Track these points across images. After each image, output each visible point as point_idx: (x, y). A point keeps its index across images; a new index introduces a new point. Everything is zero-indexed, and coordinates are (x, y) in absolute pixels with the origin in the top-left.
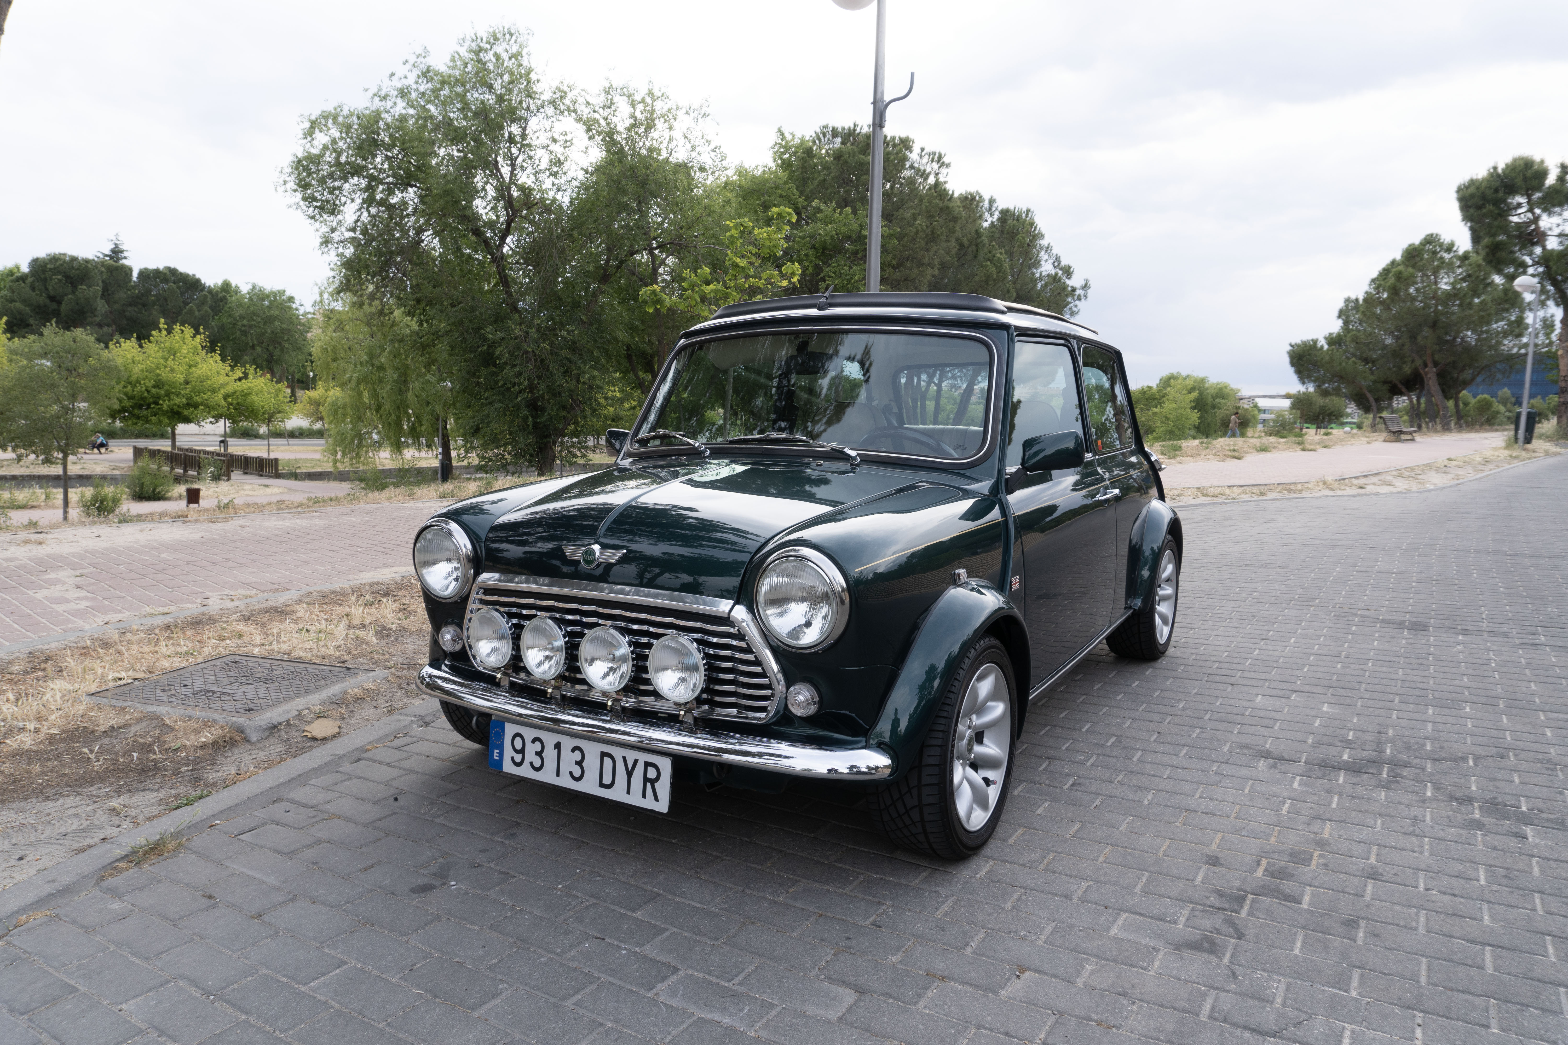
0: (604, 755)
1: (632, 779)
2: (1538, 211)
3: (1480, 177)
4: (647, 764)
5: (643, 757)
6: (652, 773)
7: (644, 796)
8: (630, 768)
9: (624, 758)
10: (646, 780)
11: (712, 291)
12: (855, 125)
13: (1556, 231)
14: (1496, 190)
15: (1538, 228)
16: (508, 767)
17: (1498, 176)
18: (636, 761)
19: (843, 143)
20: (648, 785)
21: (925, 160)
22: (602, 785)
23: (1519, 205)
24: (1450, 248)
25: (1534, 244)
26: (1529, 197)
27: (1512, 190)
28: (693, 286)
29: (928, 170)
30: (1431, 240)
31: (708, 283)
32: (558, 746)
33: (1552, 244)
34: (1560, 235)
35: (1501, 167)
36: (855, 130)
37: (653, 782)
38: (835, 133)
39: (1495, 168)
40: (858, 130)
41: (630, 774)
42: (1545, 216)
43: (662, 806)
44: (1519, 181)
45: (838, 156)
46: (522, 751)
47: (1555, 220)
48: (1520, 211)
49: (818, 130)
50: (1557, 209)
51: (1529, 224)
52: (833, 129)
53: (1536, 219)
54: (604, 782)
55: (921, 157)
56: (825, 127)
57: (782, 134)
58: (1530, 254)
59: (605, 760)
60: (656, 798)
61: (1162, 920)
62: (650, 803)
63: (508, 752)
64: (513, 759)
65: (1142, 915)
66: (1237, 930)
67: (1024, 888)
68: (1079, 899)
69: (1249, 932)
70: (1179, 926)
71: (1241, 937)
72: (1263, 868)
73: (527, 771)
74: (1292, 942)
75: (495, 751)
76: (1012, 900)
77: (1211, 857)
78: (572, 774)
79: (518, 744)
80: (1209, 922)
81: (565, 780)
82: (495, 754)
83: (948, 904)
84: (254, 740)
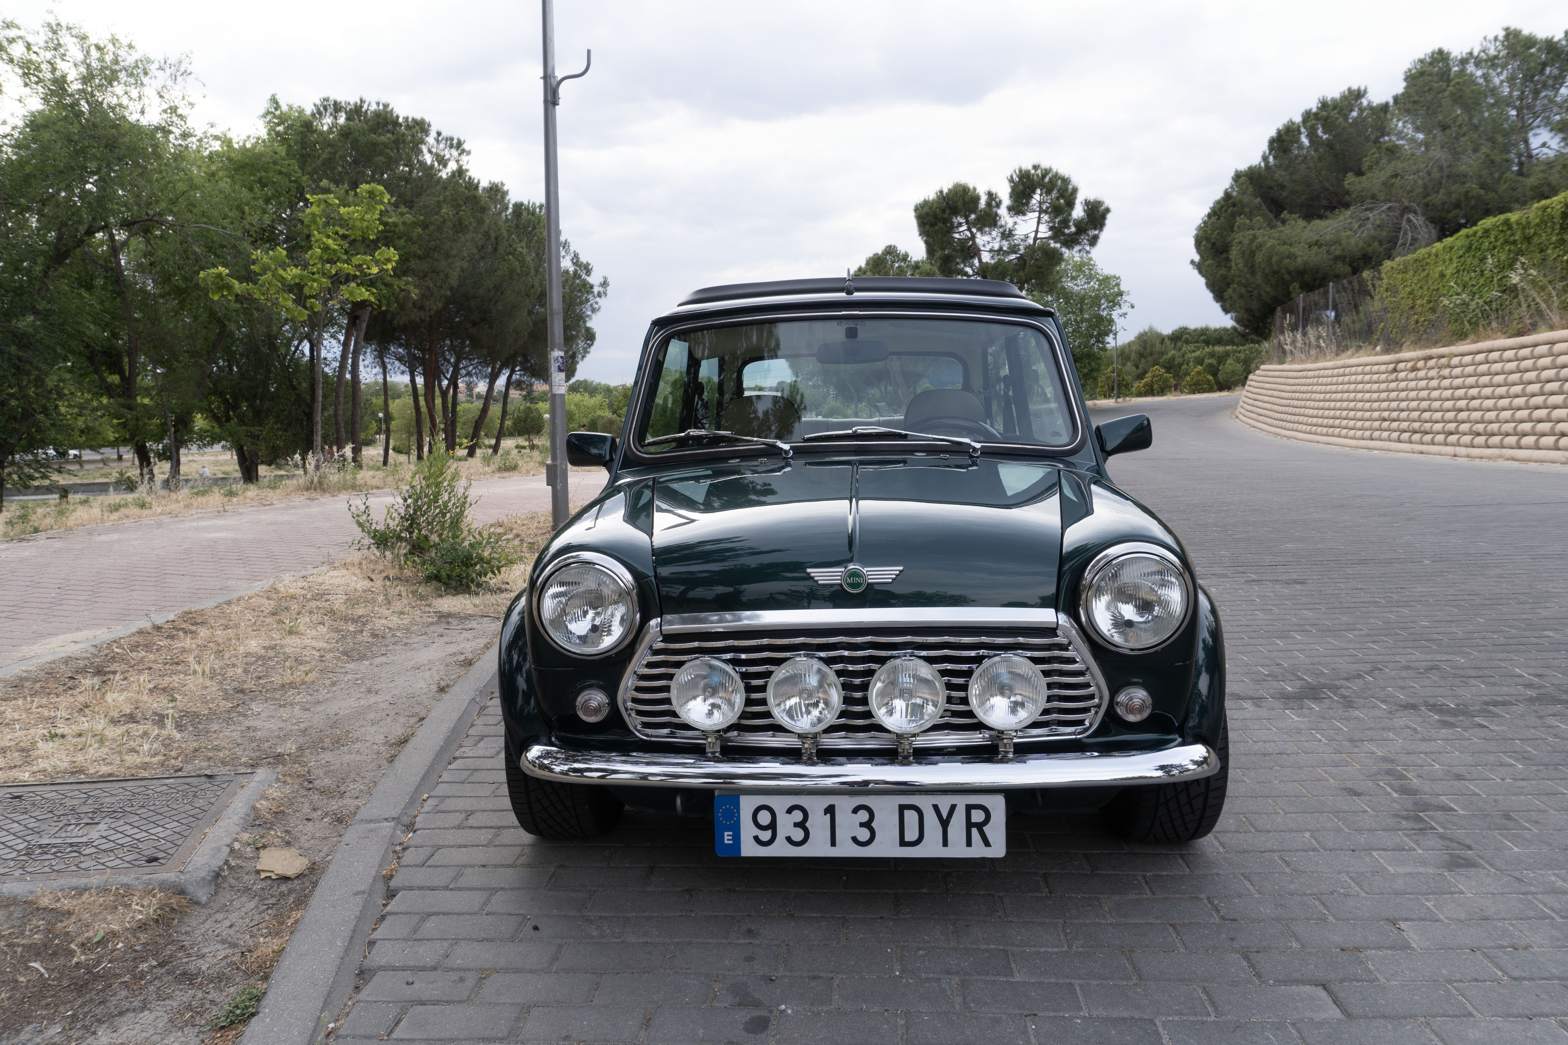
0: (902, 808)
1: (950, 829)
2: (974, 230)
3: (931, 198)
4: (969, 808)
5: (962, 802)
6: (978, 816)
7: (969, 843)
8: (945, 816)
9: (936, 808)
10: (970, 825)
11: (294, 277)
12: (362, 101)
13: (988, 248)
14: (944, 211)
15: (974, 243)
16: (749, 849)
17: (944, 198)
18: (953, 808)
19: (348, 119)
20: (974, 831)
21: (442, 146)
22: (903, 843)
23: (960, 225)
24: (905, 257)
25: (973, 257)
26: (966, 217)
27: (955, 212)
28: (265, 269)
29: (447, 156)
30: (890, 251)
31: (284, 266)
32: (830, 810)
33: (986, 257)
34: (991, 251)
35: (945, 191)
36: (361, 107)
37: (980, 826)
38: (337, 107)
39: (941, 192)
40: (365, 107)
41: (945, 823)
42: (978, 235)
43: (998, 849)
44: (960, 204)
45: (345, 133)
46: (772, 826)
47: (987, 238)
48: (961, 229)
49: (318, 102)
50: (987, 229)
51: (969, 239)
52: (335, 103)
53: (973, 237)
54: (907, 839)
55: (438, 141)
56: (326, 100)
57: (277, 103)
58: (971, 266)
59: (907, 813)
60: (987, 844)
61: (1403, 849)
62: (978, 851)
63: (748, 831)
64: (756, 838)
65: (1384, 850)
66: (1459, 843)
67: (1273, 851)
68: (1325, 849)
69: (1468, 842)
70: (1420, 851)
71: (1470, 848)
72: (1388, 789)
73: (780, 849)
74: (1501, 842)
75: (726, 833)
76: (1284, 865)
77: (1345, 789)
78: (855, 840)
79: (764, 818)
80: (1432, 842)
81: (846, 850)
82: (726, 838)
83: (1247, 883)
84: (204, 899)
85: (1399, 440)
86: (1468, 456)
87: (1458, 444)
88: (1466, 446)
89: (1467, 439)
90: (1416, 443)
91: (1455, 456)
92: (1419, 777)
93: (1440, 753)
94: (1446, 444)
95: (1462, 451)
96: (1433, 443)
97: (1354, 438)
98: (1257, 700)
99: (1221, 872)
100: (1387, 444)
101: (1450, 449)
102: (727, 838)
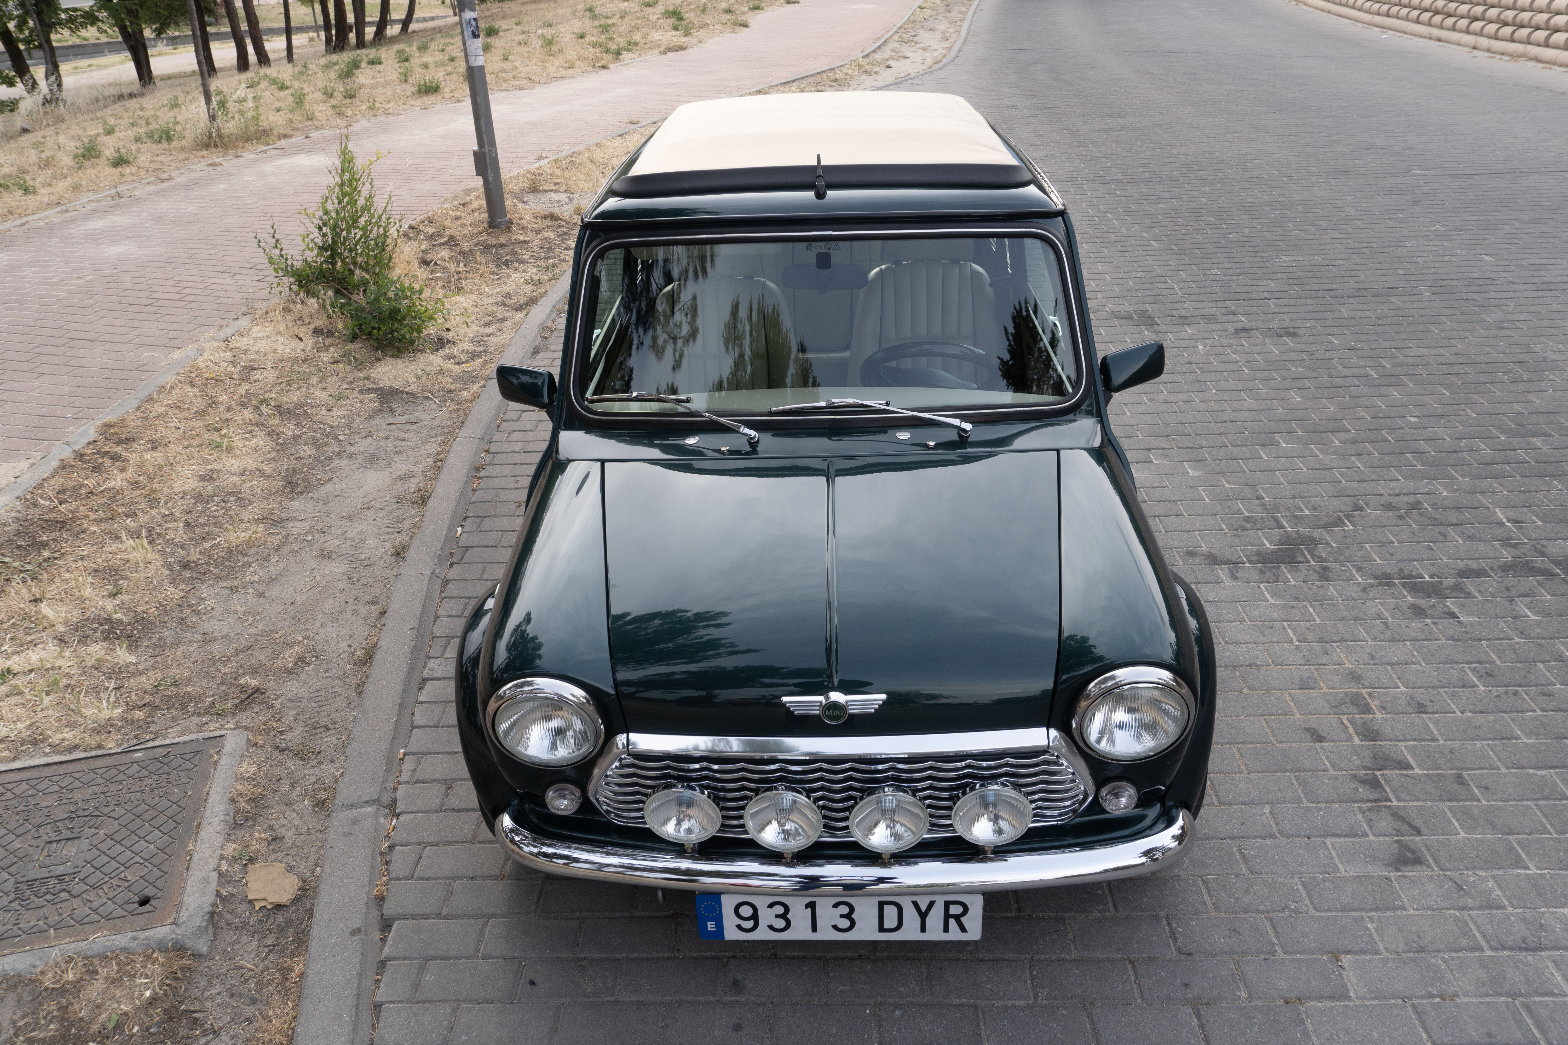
0: (882, 905)
1: (928, 920)
4: (947, 904)
5: (941, 899)
6: (955, 910)
7: (946, 929)
8: (923, 910)
9: (915, 904)
10: (947, 916)
16: (731, 933)
18: (931, 904)
20: (952, 922)
22: (882, 929)
32: (811, 907)
37: (957, 917)
41: (923, 916)
43: (974, 934)
46: (755, 917)
54: (886, 926)
59: (886, 908)
60: (963, 929)
61: (1356, 835)
62: (954, 934)
63: (730, 923)
64: (739, 927)
65: (1338, 836)
66: (1410, 825)
67: (1232, 838)
68: (1283, 836)
69: (1418, 823)
70: (1372, 838)
71: (1418, 832)
72: (1351, 729)
73: (762, 934)
74: (1450, 822)
75: (709, 923)
76: (1241, 861)
77: (1308, 730)
78: (835, 927)
79: (746, 911)
80: (1385, 823)
81: (826, 933)
82: (709, 926)
83: (1204, 891)
84: (205, 950)
85: (1417, 21)
86: (1488, 50)
87: (1481, 34)
88: (1490, 37)
89: (1492, 28)
90: (1435, 26)
91: (1475, 48)
92: (1383, 708)
93: (1407, 664)
94: (1468, 32)
95: (1484, 42)
96: (1454, 29)
97: (1369, 12)
98: (1234, 565)
99: (1181, 873)
100: (1403, 24)
101: (1470, 39)
102: (711, 926)
